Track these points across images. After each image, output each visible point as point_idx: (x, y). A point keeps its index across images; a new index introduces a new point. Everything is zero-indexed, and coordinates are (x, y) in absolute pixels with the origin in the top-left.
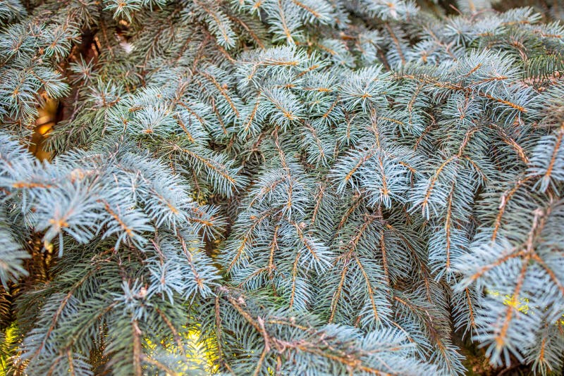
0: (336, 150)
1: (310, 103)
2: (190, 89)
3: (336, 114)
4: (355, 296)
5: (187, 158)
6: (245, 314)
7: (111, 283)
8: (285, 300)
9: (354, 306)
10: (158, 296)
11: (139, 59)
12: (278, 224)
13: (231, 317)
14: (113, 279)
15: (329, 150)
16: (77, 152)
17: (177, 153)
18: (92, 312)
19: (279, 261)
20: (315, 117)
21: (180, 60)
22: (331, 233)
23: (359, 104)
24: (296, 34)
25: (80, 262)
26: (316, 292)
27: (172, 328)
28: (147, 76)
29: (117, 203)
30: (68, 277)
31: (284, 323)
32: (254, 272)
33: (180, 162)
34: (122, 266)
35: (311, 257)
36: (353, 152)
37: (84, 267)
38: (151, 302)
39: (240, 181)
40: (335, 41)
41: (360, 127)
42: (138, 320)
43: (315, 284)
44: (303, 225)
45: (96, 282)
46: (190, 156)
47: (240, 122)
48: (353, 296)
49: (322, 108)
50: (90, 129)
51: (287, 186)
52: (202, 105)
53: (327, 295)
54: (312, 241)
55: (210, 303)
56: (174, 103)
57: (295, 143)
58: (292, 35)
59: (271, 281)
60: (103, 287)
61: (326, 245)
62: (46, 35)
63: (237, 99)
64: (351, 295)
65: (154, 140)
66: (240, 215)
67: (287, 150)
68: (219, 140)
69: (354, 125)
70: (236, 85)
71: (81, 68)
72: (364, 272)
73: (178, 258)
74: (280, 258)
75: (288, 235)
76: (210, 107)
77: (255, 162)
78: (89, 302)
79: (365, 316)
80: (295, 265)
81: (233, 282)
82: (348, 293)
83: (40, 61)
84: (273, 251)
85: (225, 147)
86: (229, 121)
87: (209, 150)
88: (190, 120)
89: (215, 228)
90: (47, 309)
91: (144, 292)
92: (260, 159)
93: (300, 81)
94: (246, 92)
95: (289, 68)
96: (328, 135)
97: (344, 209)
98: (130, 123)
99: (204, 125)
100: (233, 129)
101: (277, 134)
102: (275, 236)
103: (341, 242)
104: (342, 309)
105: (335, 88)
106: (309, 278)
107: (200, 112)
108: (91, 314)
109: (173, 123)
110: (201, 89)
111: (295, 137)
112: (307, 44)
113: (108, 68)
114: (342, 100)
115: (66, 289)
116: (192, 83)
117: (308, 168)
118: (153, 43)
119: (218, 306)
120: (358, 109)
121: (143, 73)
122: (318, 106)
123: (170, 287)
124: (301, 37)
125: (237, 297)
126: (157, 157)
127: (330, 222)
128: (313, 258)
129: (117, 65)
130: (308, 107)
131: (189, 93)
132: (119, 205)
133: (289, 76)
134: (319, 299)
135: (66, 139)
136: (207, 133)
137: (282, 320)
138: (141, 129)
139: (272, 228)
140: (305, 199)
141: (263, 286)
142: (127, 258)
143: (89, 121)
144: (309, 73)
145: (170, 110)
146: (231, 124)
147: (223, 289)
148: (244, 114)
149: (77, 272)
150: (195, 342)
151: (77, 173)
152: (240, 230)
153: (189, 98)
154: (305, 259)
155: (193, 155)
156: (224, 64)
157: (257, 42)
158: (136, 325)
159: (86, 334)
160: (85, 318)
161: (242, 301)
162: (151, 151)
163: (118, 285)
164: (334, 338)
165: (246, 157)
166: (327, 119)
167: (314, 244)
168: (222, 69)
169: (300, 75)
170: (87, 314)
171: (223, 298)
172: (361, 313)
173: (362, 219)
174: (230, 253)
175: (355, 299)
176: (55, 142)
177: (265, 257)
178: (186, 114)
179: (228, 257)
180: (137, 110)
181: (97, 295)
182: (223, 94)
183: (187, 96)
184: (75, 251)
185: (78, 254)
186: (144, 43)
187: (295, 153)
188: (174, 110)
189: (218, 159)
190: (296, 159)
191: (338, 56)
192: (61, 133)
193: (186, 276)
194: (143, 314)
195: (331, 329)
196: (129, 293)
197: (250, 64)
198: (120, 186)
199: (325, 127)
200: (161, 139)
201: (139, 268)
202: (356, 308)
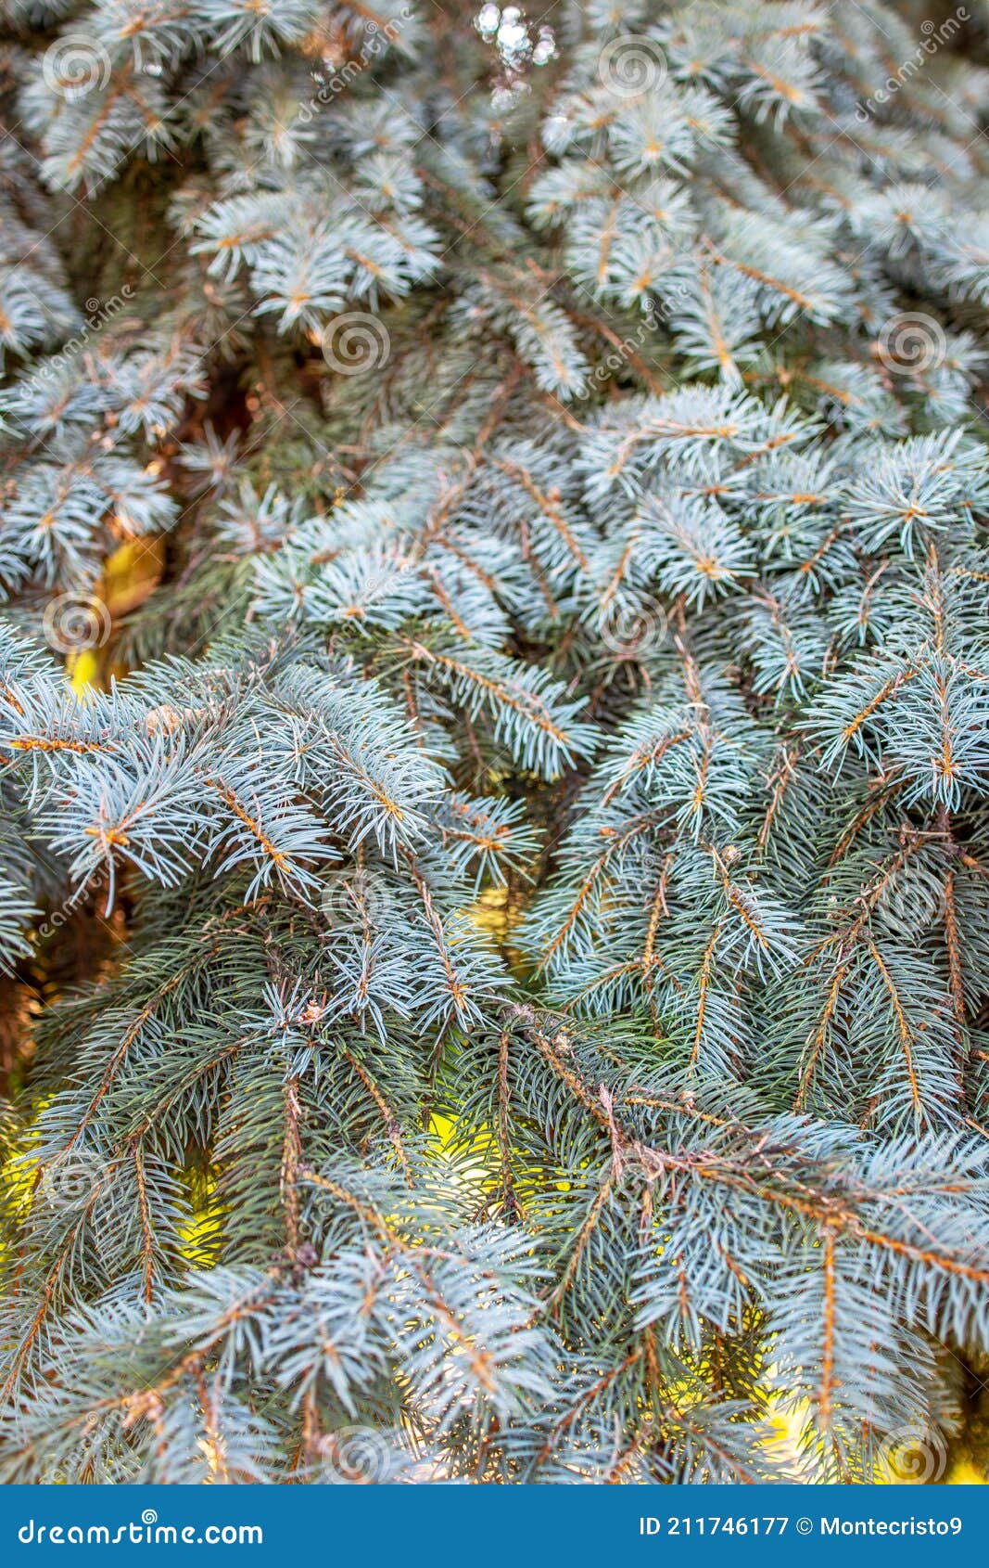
0: (830, 659)
1: (765, 534)
2: (466, 503)
3: (836, 563)
4: (862, 1045)
5: (445, 680)
6: (570, 1076)
7: (239, 986)
8: (677, 1048)
9: (861, 1071)
10: (351, 1020)
11: (347, 430)
12: (670, 849)
13: (535, 1083)
14: (246, 975)
15: (811, 657)
16: (170, 663)
17: (423, 665)
18: (192, 1055)
19: (668, 944)
20: (781, 572)
21: (447, 432)
22: (807, 876)
23: (896, 535)
24: (748, 354)
25: (180, 933)
26: (760, 1028)
27: (381, 1102)
28: (366, 473)
29: (253, 790)
30: (144, 968)
31: (666, 1104)
32: (605, 971)
33: (432, 689)
34: (273, 946)
35: (747, 937)
36: (865, 662)
37: (184, 947)
38: (331, 1038)
39: (585, 738)
40: (852, 369)
41: (894, 594)
42: (297, 1079)
43: (761, 1010)
44: (732, 853)
45: (208, 982)
46: (454, 675)
47: (588, 587)
48: (855, 1044)
49: (798, 548)
50: (221, 607)
51: (694, 752)
52: (492, 544)
53: (787, 1039)
54: (752, 896)
55: (486, 1045)
56: (421, 539)
57: (725, 641)
58: (736, 356)
59: (647, 998)
60: (220, 996)
61: (789, 907)
62: (124, 378)
63: (585, 527)
64: (852, 1039)
65: (365, 634)
66: (578, 825)
67: (702, 657)
68: (538, 632)
69: (881, 590)
70: (582, 492)
71: (208, 459)
72: (888, 981)
73: (407, 930)
74: (669, 937)
75: (692, 879)
76: (515, 549)
77: (624, 687)
78: (188, 1031)
79: (886, 1096)
80: (707, 956)
81: (551, 997)
82: (844, 1033)
83: (108, 443)
84: (654, 918)
85: (551, 649)
86: (561, 583)
87: (504, 659)
88: (459, 582)
89: (510, 856)
90: (95, 1045)
91: (316, 1012)
92: (640, 682)
93: (741, 477)
94: (606, 507)
95: (712, 442)
96: (811, 619)
97: (844, 812)
98: (309, 592)
99: (496, 595)
100: (571, 603)
101: (681, 615)
102: (662, 882)
103: (833, 899)
104: (824, 1075)
105: (833, 493)
106: (742, 993)
107: (490, 561)
108: (190, 1060)
109: (418, 590)
110: (495, 501)
111: (727, 622)
112: (776, 377)
113: (272, 455)
114: (850, 526)
115: (139, 999)
116: (473, 487)
117: (757, 706)
118: (380, 391)
119: (505, 1056)
120: (892, 547)
121: (357, 466)
122: (787, 542)
123: (380, 1002)
124: (763, 361)
125: (552, 1033)
126: (369, 675)
127: (804, 845)
128: (753, 938)
129: (292, 450)
130: (761, 544)
131: (465, 513)
132: (259, 795)
133: (714, 465)
134: (767, 1049)
135: (166, 634)
136: (504, 616)
137: (660, 1097)
138: (335, 607)
139: (652, 858)
140: (740, 785)
141: (626, 1010)
142: (287, 926)
143: (218, 588)
144: (768, 456)
145: (412, 559)
146: (568, 593)
147: (522, 1011)
148: (599, 564)
149: (168, 958)
150: (444, 1142)
151: (163, 716)
152: (573, 862)
153: (461, 527)
154: (733, 939)
155: (462, 670)
156: (558, 438)
157: (645, 376)
158: (292, 1091)
159: (175, 1107)
160: (176, 1069)
161: (564, 1043)
162: (356, 662)
163: (254, 992)
164: (791, 1148)
165: (605, 675)
166: (812, 575)
167: (757, 904)
168: (551, 450)
169: (740, 461)
170: (181, 1059)
171: (520, 1034)
172: (877, 1090)
173: (891, 839)
174: (546, 921)
175: (863, 1052)
176: (140, 640)
177: (631, 934)
178: (450, 565)
179: (541, 933)
180: (329, 558)
181: (210, 1015)
182: (548, 515)
183: (458, 521)
184: (172, 907)
185: (176, 913)
186: (357, 391)
187: (726, 666)
188: (422, 557)
189: (525, 680)
190: (727, 682)
191: (859, 406)
192: (154, 617)
193: (424, 976)
194: (311, 1065)
195: (786, 1126)
196: (281, 1013)
197: (613, 434)
198: (267, 748)
199: (806, 597)
200: (384, 632)
201: (310, 952)
202: (864, 1076)
